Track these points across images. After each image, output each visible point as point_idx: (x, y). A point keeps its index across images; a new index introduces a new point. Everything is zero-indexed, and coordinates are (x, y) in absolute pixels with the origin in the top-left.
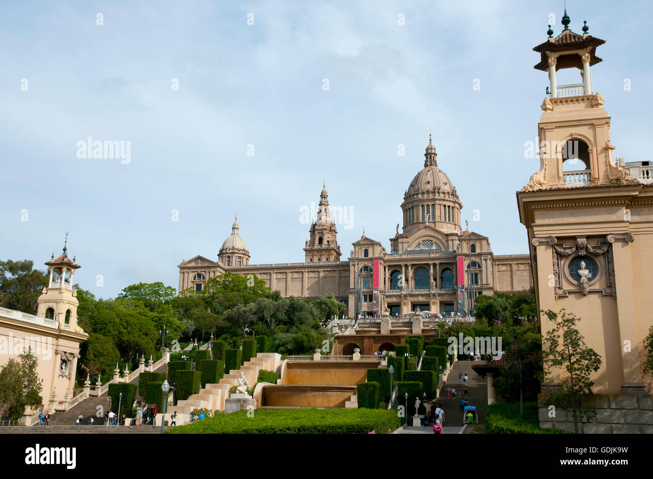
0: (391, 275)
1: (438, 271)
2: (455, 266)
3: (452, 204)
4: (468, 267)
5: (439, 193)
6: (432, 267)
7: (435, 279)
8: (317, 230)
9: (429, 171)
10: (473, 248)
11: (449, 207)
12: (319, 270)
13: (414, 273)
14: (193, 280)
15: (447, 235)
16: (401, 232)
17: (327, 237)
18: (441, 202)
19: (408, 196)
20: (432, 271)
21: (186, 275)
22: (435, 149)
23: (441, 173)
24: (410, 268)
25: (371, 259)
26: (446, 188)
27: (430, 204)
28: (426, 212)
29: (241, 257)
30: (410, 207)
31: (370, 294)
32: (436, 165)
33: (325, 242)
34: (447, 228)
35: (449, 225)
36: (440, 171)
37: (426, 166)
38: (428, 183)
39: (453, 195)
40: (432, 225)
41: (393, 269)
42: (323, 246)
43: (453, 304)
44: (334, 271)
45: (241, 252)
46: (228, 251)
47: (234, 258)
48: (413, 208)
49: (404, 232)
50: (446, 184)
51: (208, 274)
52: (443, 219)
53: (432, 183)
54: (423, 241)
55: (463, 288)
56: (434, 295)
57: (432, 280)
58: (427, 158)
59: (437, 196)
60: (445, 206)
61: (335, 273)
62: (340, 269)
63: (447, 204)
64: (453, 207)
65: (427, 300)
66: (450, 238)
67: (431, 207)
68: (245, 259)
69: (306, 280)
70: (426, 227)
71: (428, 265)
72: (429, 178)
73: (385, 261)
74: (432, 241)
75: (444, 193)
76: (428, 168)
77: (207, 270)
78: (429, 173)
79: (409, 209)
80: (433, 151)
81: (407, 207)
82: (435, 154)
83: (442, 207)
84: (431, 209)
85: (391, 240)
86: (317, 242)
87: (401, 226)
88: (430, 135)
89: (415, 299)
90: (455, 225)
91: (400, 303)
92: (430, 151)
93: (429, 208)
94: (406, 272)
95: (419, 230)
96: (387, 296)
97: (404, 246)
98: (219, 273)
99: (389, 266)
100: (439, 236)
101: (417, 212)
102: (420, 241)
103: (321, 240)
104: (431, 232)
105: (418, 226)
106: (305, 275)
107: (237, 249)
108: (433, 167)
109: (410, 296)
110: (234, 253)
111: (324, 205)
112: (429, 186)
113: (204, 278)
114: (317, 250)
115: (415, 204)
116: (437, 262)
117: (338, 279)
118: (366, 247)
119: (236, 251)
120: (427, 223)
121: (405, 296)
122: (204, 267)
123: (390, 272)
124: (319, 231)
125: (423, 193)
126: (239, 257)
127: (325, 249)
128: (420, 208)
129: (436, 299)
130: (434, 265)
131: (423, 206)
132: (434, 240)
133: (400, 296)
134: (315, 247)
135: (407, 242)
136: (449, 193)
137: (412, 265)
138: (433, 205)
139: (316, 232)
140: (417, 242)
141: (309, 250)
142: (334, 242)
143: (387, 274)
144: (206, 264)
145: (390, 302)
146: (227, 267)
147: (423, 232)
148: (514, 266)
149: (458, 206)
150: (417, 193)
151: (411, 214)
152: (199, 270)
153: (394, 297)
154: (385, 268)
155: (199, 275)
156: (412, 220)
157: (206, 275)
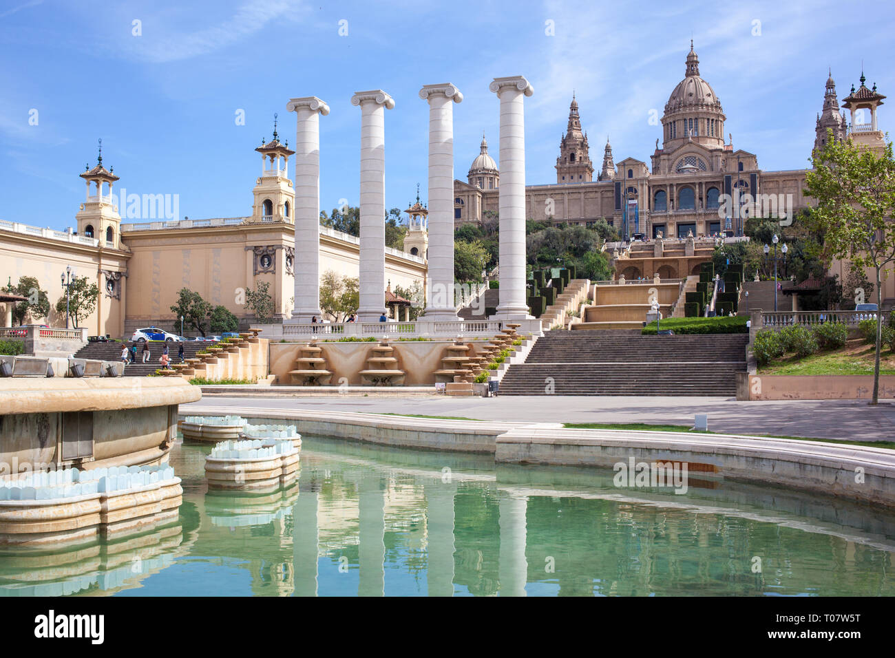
0: (656, 194)
1: (704, 190)
2: (721, 185)
4: (736, 185)
5: (702, 105)
6: (697, 186)
7: (701, 199)
8: (569, 145)
9: (691, 81)
10: (741, 166)
11: (713, 120)
12: (580, 191)
13: (679, 192)
15: (711, 151)
16: (661, 147)
17: (579, 154)
18: (705, 116)
19: (668, 110)
20: (697, 190)
22: (697, 56)
23: (704, 84)
24: (675, 188)
25: (637, 180)
26: (710, 100)
27: (693, 118)
28: (688, 126)
30: (672, 121)
32: (698, 74)
33: (577, 159)
34: (711, 143)
35: (713, 140)
36: (703, 81)
37: (687, 75)
38: (691, 95)
39: (716, 107)
40: (696, 141)
41: (658, 189)
42: (576, 163)
43: (719, 223)
44: (596, 192)
45: (492, 172)
46: (478, 172)
47: (485, 179)
48: (674, 122)
49: (665, 147)
50: (709, 95)
51: (467, 198)
52: (706, 135)
53: (695, 95)
54: (686, 158)
56: (700, 215)
57: (697, 200)
58: (688, 66)
59: (700, 110)
60: (708, 119)
61: (597, 194)
62: (601, 190)
63: (711, 117)
64: (716, 120)
65: (693, 220)
66: (714, 154)
67: (693, 121)
68: (496, 180)
69: (566, 201)
70: (689, 142)
71: (694, 184)
72: (691, 88)
73: (649, 181)
74: (695, 157)
75: (707, 105)
76: (690, 79)
77: (466, 194)
78: (691, 84)
79: (671, 123)
80: (695, 59)
81: (669, 120)
82: (697, 62)
83: (706, 121)
84: (693, 124)
85: (652, 157)
86: (568, 159)
87: (661, 141)
88: (692, 41)
89: (680, 220)
90: (719, 139)
91: (666, 223)
92: (691, 59)
94: (671, 192)
95: (683, 146)
96: (652, 217)
97: (667, 163)
98: (478, 198)
99: (654, 186)
100: (703, 152)
101: (680, 126)
102: (683, 157)
103: (573, 157)
104: (694, 148)
105: (681, 142)
106: (566, 197)
107: (488, 170)
108: (695, 76)
109: (676, 216)
110: (486, 174)
111: (575, 118)
112: (691, 99)
113: (463, 203)
114: (569, 167)
115: (677, 118)
116: (703, 181)
117: (599, 200)
118: (631, 168)
119: (487, 172)
120: (690, 139)
121: (671, 216)
122: (463, 192)
123: (655, 192)
124: (571, 147)
125: (685, 106)
126: (491, 179)
127: (578, 167)
128: (682, 122)
129: (702, 219)
130: (700, 184)
131: (685, 120)
132: (698, 156)
133: (666, 216)
134: (567, 164)
135: (668, 160)
136: (712, 105)
137: (678, 185)
138: (696, 119)
139: (567, 148)
140: (680, 159)
141: (561, 168)
142: (587, 158)
143: (651, 194)
144: (465, 188)
145: (655, 222)
146: (484, 190)
147: (687, 148)
148: (781, 183)
149: (721, 119)
150: (679, 107)
151: (673, 128)
152: (457, 195)
153: (659, 218)
154: (649, 188)
155: (458, 200)
156: (673, 135)
157: (465, 199)
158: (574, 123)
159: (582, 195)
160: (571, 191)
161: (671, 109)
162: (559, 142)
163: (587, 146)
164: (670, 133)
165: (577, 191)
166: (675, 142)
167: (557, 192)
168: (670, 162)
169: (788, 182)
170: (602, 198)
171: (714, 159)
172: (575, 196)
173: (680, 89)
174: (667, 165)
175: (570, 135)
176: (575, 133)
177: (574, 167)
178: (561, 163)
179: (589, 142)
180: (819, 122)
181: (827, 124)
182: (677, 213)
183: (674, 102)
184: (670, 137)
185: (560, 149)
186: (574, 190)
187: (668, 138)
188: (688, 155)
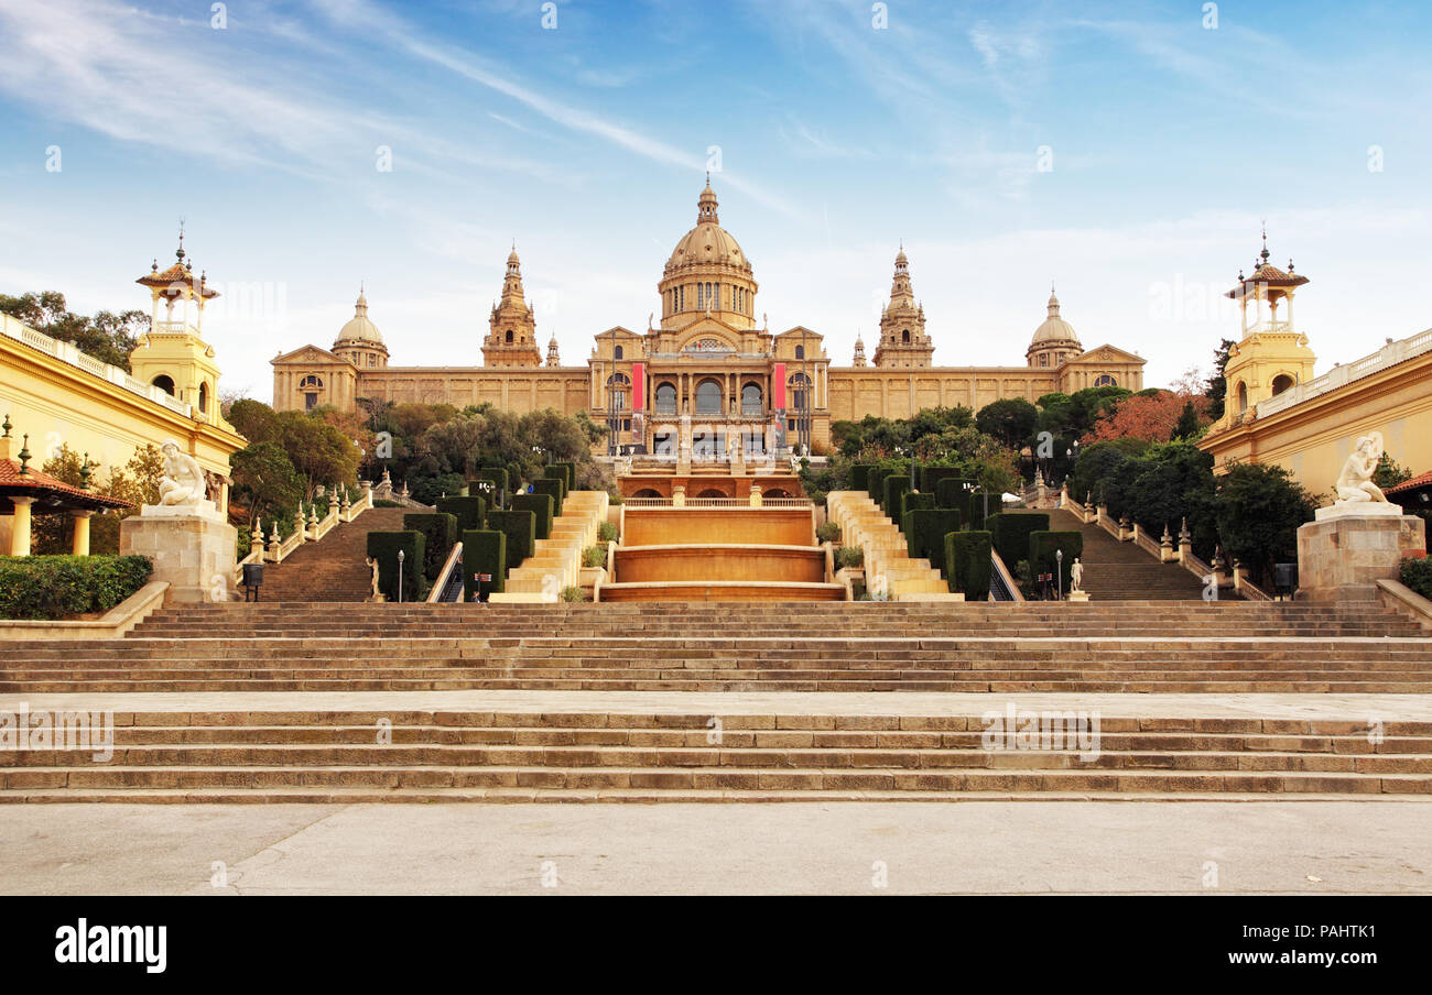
0: (659, 388)
1: (739, 386)
2: (766, 380)
3: (746, 287)
4: (791, 381)
5: (726, 265)
6: (727, 380)
7: (733, 398)
8: (505, 318)
9: (708, 229)
10: (800, 352)
11: (741, 288)
12: (530, 378)
13: (698, 387)
14: (299, 387)
15: (742, 333)
17: (520, 331)
18: (730, 281)
19: (671, 269)
20: (728, 385)
21: (286, 377)
22: (715, 196)
23: (727, 235)
24: (691, 380)
25: (629, 363)
26: (736, 260)
27: (713, 282)
28: (704, 294)
29: (375, 355)
30: (676, 286)
31: (627, 418)
32: (718, 222)
33: (517, 338)
34: (739, 321)
35: (741, 318)
36: (725, 232)
37: (701, 221)
38: (708, 248)
39: (746, 271)
40: (716, 316)
41: (662, 381)
45: (375, 346)
46: (351, 344)
47: (363, 356)
48: (682, 287)
49: (665, 325)
50: (735, 253)
51: (328, 376)
52: (732, 309)
53: (714, 249)
54: (700, 341)
55: (783, 413)
56: (733, 423)
57: (727, 401)
58: (703, 208)
59: (723, 271)
60: (735, 287)
61: (557, 385)
63: (740, 284)
64: (746, 290)
66: (747, 336)
67: (713, 287)
68: (381, 358)
70: (706, 318)
71: (722, 375)
72: (709, 239)
73: (647, 367)
74: (715, 341)
75: (734, 266)
76: (705, 226)
77: (327, 369)
78: (708, 233)
79: (676, 289)
80: (713, 199)
81: (671, 286)
82: (716, 204)
83: (732, 288)
84: (713, 291)
86: (503, 338)
87: (659, 315)
89: (700, 430)
90: (749, 319)
92: (708, 198)
93: (710, 289)
94: (686, 386)
95: (695, 323)
96: (654, 423)
98: (348, 376)
99: (656, 375)
100: (729, 333)
101: (691, 294)
102: (697, 340)
103: (510, 336)
104: (714, 327)
105: (693, 317)
106: (506, 387)
107: (368, 342)
108: (714, 224)
109: (693, 423)
110: (364, 347)
111: (515, 277)
112: (709, 254)
113: (320, 384)
114: (505, 351)
115: (687, 281)
116: (738, 371)
117: (563, 392)
118: (619, 342)
119: (366, 345)
120: (708, 312)
121: (684, 423)
122: (322, 365)
123: (657, 384)
124: (507, 321)
125: (699, 264)
126: (373, 356)
127: (518, 351)
128: (695, 288)
129: (736, 431)
130: (733, 376)
131: (700, 284)
132: (720, 339)
133: (676, 423)
134: (501, 345)
135: (674, 342)
136: (741, 267)
137: (696, 375)
138: (718, 284)
139: (502, 322)
140: (691, 341)
141: (490, 351)
142: (532, 339)
143: (652, 387)
144: (325, 360)
145: (658, 431)
146: (359, 367)
147: (703, 326)
148: (856, 383)
149: (753, 289)
150: (691, 265)
151: (679, 296)
152: (311, 370)
153: (666, 425)
154: (649, 377)
155: (312, 379)
156: (679, 308)
157: (325, 379)
158: (512, 286)
159: (533, 386)
160: (514, 377)
161: (676, 267)
162: (489, 314)
163: (533, 321)
164: (673, 305)
165: (525, 377)
166: (683, 317)
167: (490, 377)
169: (866, 382)
170: (568, 391)
171: (746, 344)
172: (520, 386)
173: (690, 238)
174: (671, 347)
175: (506, 304)
176: (514, 300)
177: (512, 351)
178: (491, 344)
179: (536, 317)
180: (884, 313)
181: (899, 314)
182: (694, 419)
183: (680, 258)
184: (673, 311)
185: (489, 324)
186: (520, 377)
187: (670, 311)
188: (705, 336)
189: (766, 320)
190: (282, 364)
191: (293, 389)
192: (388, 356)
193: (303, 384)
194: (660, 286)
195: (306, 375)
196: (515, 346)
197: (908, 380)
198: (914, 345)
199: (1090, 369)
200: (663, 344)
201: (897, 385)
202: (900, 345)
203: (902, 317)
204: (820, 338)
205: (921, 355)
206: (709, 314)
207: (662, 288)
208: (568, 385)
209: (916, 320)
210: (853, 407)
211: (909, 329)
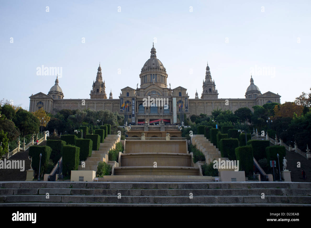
3: (164, 75)
4: (178, 103)
5: (159, 69)
8: (97, 85)
10: (180, 94)
12: (103, 102)
15: (163, 89)
17: (101, 89)
18: (160, 74)
19: (143, 70)
21: (33, 102)
22: (155, 50)
25: (131, 98)
28: (152, 77)
29: (60, 96)
31: (130, 114)
32: (156, 57)
33: (100, 92)
34: (162, 85)
36: (158, 60)
37: (151, 57)
38: (154, 64)
39: (164, 71)
45: (60, 93)
47: (56, 96)
48: (146, 76)
49: (141, 87)
50: (161, 66)
51: (45, 102)
52: (160, 82)
54: (152, 91)
56: (161, 116)
57: (159, 109)
58: (152, 53)
59: (158, 71)
60: (161, 75)
61: (110, 104)
62: (113, 102)
64: (164, 77)
66: (165, 90)
67: (155, 75)
69: (95, 107)
70: (153, 85)
72: (154, 62)
73: (137, 99)
74: (156, 91)
75: (161, 69)
76: (153, 58)
77: (45, 100)
78: (153, 60)
81: (143, 75)
82: (156, 52)
83: (160, 76)
85: (136, 90)
86: (96, 91)
88: (153, 43)
90: (165, 85)
91: (144, 119)
92: (153, 50)
93: (154, 76)
95: (150, 86)
96: (138, 116)
97: (143, 93)
98: (51, 102)
99: (139, 101)
100: (159, 89)
101: (149, 77)
102: (150, 91)
103: (98, 90)
104: (155, 87)
105: (149, 84)
106: (95, 105)
107: (58, 92)
109: (149, 116)
110: (56, 93)
111: (100, 74)
112: (154, 66)
113: (43, 104)
114: (96, 95)
115: (147, 74)
117: (112, 107)
118: (128, 91)
119: (57, 93)
121: (147, 116)
122: (44, 98)
123: (139, 104)
124: (97, 86)
125: (151, 69)
127: (100, 95)
128: (150, 76)
129: (162, 118)
131: (151, 75)
132: (157, 91)
133: (145, 116)
134: (95, 93)
135: (144, 92)
138: (156, 75)
139: (96, 86)
140: (149, 91)
141: (92, 95)
142: (104, 92)
143: (137, 105)
145: (139, 119)
146: (54, 99)
147: (152, 87)
148: (197, 103)
149: (166, 76)
150: (148, 69)
151: (145, 78)
152: (40, 100)
153: (141, 116)
154: (136, 102)
155: (40, 102)
156: (145, 82)
157: (44, 102)
158: (99, 76)
159: (103, 105)
160: (98, 102)
161: (145, 70)
164: (144, 81)
165: (101, 102)
166: (146, 84)
167: (92, 102)
168: (145, 93)
169: (199, 104)
170: (113, 106)
171: (164, 92)
172: (100, 105)
173: (148, 62)
174: (143, 94)
175: (97, 81)
176: (99, 80)
177: (98, 95)
178: (92, 93)
179: (105, 85)
180: (204, 83)
181: (208, 84)
182: (150, 115)
183: (146, 67)
184: (144, 82)
185: (92, 87)
186: (100, 102)
187: (143, 83)
188: (153, 90)
189: (170, 85)
190: (33, 98)
191: (35, 106)
192: (64, 96)
193: (38, 104)
194: (140, 75)
195: (39, 101)
196: (99, 94)
197: (212, 103)
198: (213, 93)
199: (265, 99)
200: (141, 93)
201: (209, 104)
202: (209, 93)
203: (209, 84)
204: (186, 90)
205: (215, 96)
206: (154, 83)
207: (141, 76)
208: (113, 105)
209: (213, 85)
210: (196, 111)
211: (211, 88)
